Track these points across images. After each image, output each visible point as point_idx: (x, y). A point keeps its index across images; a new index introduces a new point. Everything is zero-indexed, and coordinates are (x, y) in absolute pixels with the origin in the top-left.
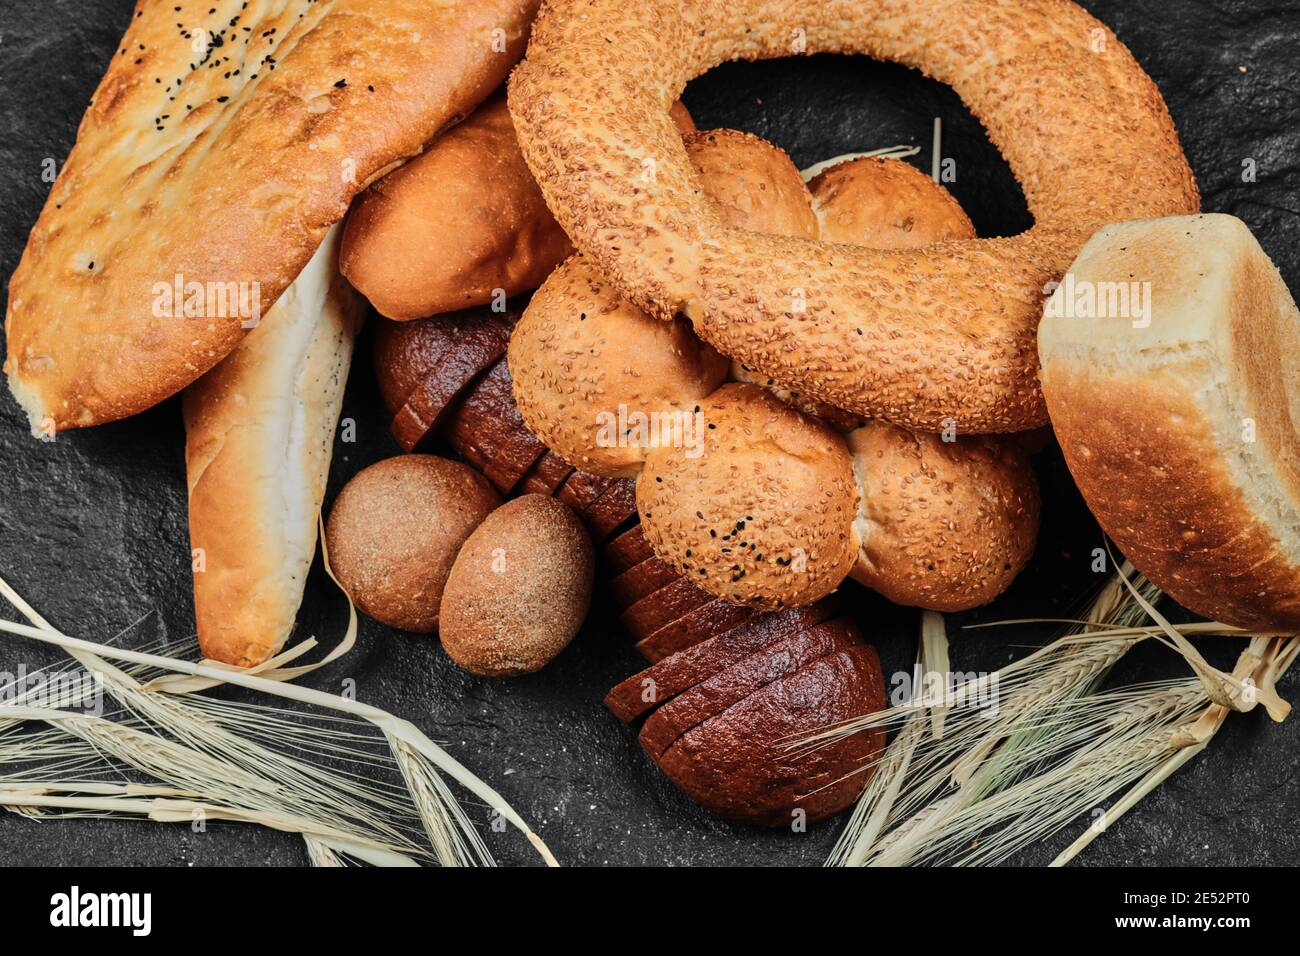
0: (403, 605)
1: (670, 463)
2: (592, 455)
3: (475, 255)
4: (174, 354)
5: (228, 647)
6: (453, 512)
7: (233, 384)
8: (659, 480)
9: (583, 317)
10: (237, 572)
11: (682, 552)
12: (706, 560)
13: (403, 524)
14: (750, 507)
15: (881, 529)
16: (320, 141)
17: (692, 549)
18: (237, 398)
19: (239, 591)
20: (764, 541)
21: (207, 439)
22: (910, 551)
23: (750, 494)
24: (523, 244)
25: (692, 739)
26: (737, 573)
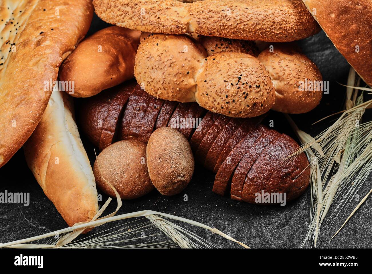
0: (133, 182)
1: (206, 75)
2: (180, 86)
3: (108, 63)
4: (25, 119)
5: (81, 215)
6: (136, 146)
7: (46, 133)
8: (206, 81)
9: (157, 44)
10: (74, 189)
11: (224, 98)
12: (234, 95)
13: (122, 155)
14: (239, 72)
15: (279, 81)
16: (44, 43)
17: (227, 94)
18: (49, 137)
19: (77, 194)
20: (249, 81)
21: (44, 156)
22: (291, 83)
23: (238, 68)
24: (121, 60)
25: (251, 175)
26: (245, 95)
